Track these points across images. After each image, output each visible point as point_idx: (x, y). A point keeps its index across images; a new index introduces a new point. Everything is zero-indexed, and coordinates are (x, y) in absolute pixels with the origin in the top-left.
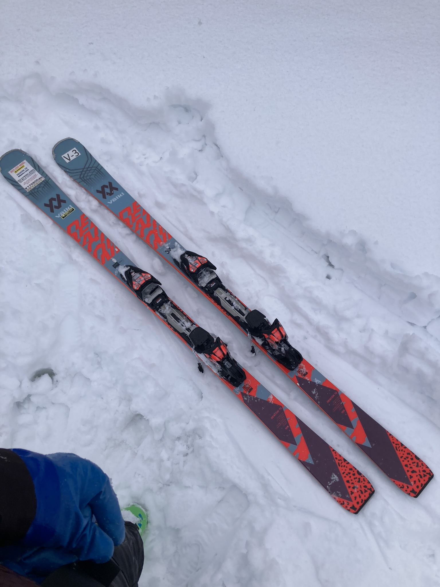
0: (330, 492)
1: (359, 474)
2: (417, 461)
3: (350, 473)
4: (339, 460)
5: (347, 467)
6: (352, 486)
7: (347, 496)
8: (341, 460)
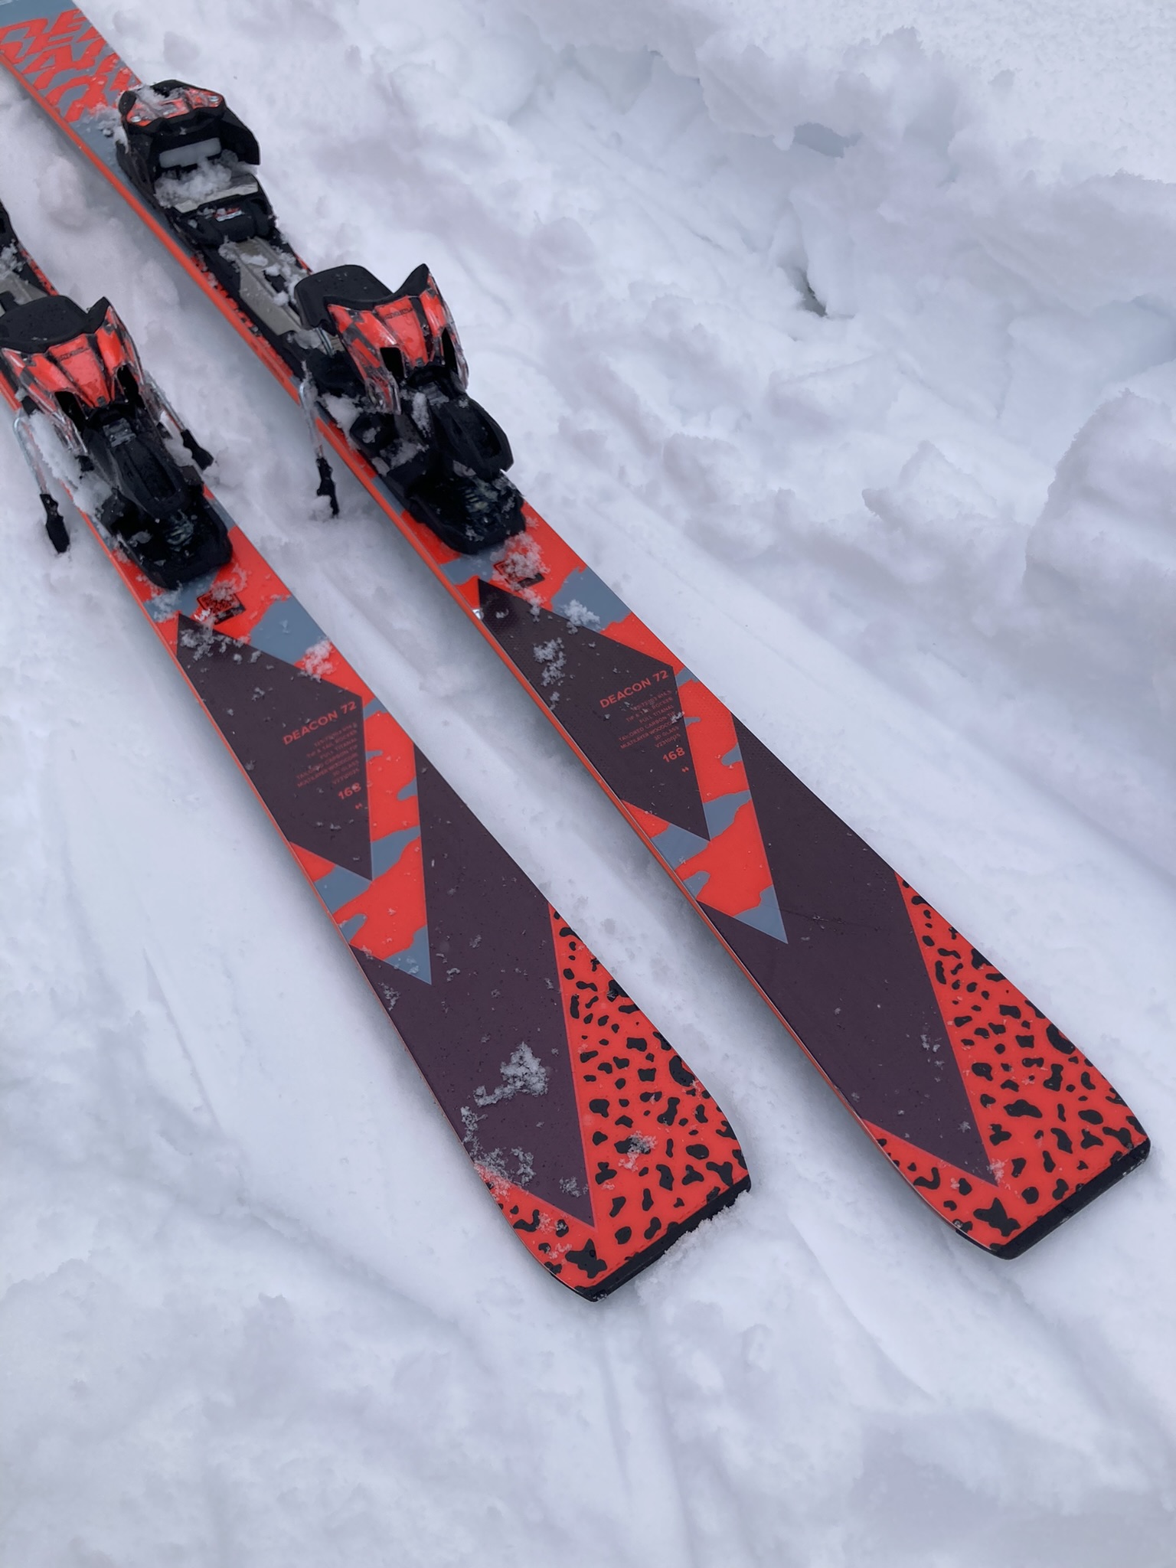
0: (468, 1147)
1: (681, 1072)
2: (1055, 1056)
3: (623, 1063)
4: (581, 985)
5: (615, 1028)
6: (619, 1133)
7: (571, 1186)
8: (594, 987)
